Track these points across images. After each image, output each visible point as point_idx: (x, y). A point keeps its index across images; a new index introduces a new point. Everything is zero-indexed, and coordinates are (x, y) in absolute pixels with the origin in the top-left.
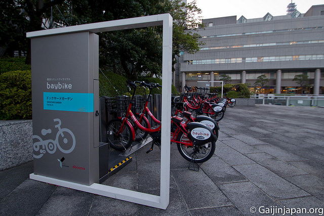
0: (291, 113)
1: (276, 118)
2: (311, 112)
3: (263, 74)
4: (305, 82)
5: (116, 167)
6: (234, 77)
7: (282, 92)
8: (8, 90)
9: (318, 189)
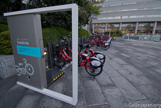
0: (141, 45)
1: (133, 48)
2: (150, 44)
3: (130, 24)
4: (149, 28)
5: (57, 78)
6: (116, 26)
7: (138, 33)
8: (4, 41)
9: (151, 95)
